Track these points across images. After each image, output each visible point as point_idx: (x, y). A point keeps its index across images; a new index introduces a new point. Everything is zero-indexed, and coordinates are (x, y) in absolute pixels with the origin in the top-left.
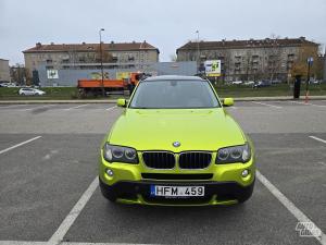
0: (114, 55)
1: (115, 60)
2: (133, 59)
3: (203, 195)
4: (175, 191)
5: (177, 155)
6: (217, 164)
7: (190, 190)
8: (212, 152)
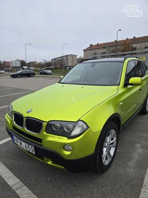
0: (134, 46)
3: (34, 153)
4: (21, 144)
5: (25, 119)
6: (47, 133)
7: (27, 146)
8: (44, 122)
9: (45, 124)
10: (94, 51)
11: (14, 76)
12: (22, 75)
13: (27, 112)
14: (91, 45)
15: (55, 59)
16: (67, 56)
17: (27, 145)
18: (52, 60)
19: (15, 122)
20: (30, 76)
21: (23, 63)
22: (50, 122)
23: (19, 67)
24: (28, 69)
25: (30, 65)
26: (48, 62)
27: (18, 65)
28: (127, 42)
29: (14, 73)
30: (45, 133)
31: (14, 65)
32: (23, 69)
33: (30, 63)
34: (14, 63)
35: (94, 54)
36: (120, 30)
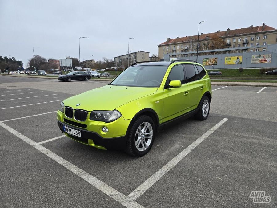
0: (228, 41)
1: (229, 45)
2: (247, 43)
3: (81, 136)
4: (70, 131)
5: (74, 111)
6: (90, 120)
7: (75, 132)
8: (88, 111)
9: (89, 113)
10: (172, 48)
11: (62, 79)
12: (73, 78)
13: (77, 106)
14: (169, 38)
15: (118, 57)
16: (135, 53)
17: (75, 130)
18: (115, 58)
19: (66, 115)
20: (84, 80)
21: (75, 62)
22: (93, 112)
23: (69, 67)
24: (82, 70)
25: (84, 64)
26: (109, 61)
27: (68, 65)
28: (218, 36)
29: (63, 75)
30: (89, 120)
31: (64, 65)
32: (76, 70)
33: (85, 62)
34: (64, 62)
35: (173, 51)
36: (203, 22)
